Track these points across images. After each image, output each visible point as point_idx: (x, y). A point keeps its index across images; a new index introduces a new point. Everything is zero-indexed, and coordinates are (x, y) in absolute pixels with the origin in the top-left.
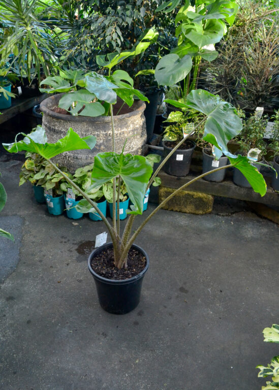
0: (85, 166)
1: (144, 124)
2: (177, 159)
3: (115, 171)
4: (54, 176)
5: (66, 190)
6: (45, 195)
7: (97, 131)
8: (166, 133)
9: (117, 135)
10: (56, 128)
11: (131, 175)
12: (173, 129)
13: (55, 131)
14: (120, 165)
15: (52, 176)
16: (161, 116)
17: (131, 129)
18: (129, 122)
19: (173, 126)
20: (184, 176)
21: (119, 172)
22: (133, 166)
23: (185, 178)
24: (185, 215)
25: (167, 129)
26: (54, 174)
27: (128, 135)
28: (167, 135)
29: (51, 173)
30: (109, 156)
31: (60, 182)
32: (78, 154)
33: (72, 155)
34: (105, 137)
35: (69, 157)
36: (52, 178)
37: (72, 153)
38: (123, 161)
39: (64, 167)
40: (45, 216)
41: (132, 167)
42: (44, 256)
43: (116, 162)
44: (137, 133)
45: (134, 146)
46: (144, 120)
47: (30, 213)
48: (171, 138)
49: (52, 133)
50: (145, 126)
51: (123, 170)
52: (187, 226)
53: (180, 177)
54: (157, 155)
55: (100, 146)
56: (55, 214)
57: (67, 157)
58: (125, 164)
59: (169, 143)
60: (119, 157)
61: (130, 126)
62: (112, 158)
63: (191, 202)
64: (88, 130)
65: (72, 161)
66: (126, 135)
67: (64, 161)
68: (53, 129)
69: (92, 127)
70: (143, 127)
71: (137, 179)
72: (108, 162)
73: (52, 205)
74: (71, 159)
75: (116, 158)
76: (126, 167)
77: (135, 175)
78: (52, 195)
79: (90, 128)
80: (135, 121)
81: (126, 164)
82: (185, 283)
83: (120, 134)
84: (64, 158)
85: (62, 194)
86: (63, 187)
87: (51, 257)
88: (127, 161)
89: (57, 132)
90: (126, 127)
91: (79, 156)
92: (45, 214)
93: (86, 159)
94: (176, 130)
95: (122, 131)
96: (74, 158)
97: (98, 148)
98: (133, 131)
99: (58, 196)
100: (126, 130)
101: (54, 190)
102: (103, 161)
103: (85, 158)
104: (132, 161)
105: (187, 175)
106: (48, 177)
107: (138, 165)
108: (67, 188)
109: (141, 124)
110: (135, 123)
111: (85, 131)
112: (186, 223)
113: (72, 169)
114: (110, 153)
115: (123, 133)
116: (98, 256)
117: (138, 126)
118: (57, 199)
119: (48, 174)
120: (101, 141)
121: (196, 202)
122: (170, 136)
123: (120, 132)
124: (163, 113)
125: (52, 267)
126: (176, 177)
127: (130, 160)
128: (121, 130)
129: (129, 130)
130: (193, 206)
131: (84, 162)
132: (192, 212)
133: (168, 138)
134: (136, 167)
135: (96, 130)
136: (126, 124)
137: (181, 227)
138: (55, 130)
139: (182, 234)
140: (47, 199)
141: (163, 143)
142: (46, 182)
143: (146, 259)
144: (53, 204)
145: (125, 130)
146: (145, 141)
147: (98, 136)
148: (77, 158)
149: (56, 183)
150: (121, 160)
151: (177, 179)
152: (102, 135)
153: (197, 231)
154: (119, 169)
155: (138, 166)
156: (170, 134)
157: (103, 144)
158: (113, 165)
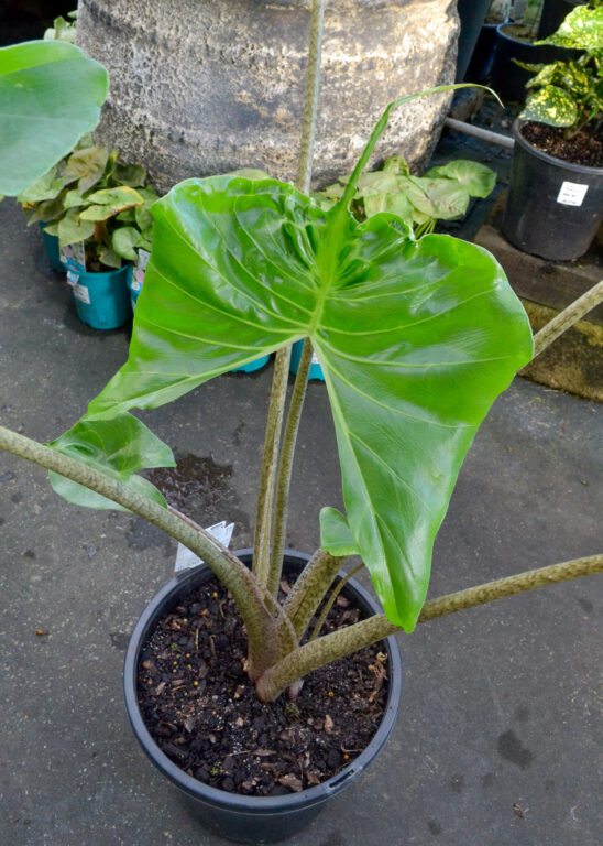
0: (208, 174)
1: (452, 40)
2: (561, 199)
3: (284, 307)
4: (94, 198)
5: (131, 255)
6: (63, 259)
7: (269, 46)
8: (537, 89)
9: (345, 69)
10: (115, 13)
11: (379, 359)
12: (569, 79)
13: (109, 24)
14: (320, 278)
15: (85, 195)
16: (494, 29)
17: (404, 55)
18: (401, 26)
19: (567, 66)
20: (567, 262)
21: (305, 318)
22: (406, 301)
23: (575, 271)
24: (544, 395)
25: (545, 73)
26: (95, 189)
27: (387, 76)
28: (542, 97)
29: (85, 184)
30: (257, 205)
31: (113, 223)
32: (186, 125)
33: (164, 125)
34: (296, 74)
35: (152, 134)
36: (86, 203)
37: (164, 118)
38: (342, 255)
39: (136, 168)
40: (61, 326)
41: (398, 311)
42: (16, 498)
43: (298, 257)
44: (423, 73)
45: (403, 123)
46: (454, 25)
47: (17, 306)
48: (553, 112)
49: (100, 30)
50: (454, 50)
51: (334, 315)
52: (545, 442)
53: (555, 262)
54: (484, 168)
55: (273, 106)
56: (95, 325)
57: (148, 131)
58: (353, 279)
59: (536, 130)
60: (316, 224)
61: (400, 40)
62: (273, 227)
63: (575, 355)
64: (234, 34)
65: (163, 151)
66: (380, 75)
67: (138, 147)
68: (103, 13)
69: (250, 26)
70: (447, 55)
71: (417, 390)
72: (245, 242)
73: (84, 294)
74: (161, 142)
75: (300, 226)
76: (353, 301)
77: (408, 365)
78: (83, 263)
79: (241, 29)
80: (425, 23)
81: (360, 280)
82: (522, 714)
83: (359, 68)
84: (135, 135)
85: (118, 266)
86: (123, 242)
87: (37, 509)
88: (367, 262)
89: (118, 30)
90: (385, 45)
91: (192, 135)
92: (65, 322)
93: (216, 149)
94: (576, 83)
95: (369, 55)
96: (170, 137)
97: (264, 112)
98: (411, 61)
99: (104, 269)
100: (384, 55)
101: (91, 247)
102: (210, 232)
103: (211, 145)
104: (401, 265)
105: (581, 261)
106: (72, 199)
107: (441, 296)
108: (136, 249)
109: (445, 41)
110: (424, 32)
111: (222, 39)
112: (543, 429)
113: (165, 178)
114: (264, 186)
115: (371, 65)
116: (182, 609)
117: (430, 47)
118: (102, 281)
119: (73, 186)
120: (281, 88)
121: (593, 358)
122: (551, 105)
123: (358, 59)
124: (502, 21)
125: (30, 554)
126: (541, 263)
127: (387, 259)
128: (364, 51)
129: (396, 56)
130: (579, 372)
131: (210, 159)
132: (571, 387)
133: (544, 113)
134: (425, 313)
135: (265, 37)
136: (390, 29)
137: (525, 440)
138: (109, 18)
139: (526, 476)
140: (69, 275)
141: (517, 127)
142: (63, 216)
143: (387, 665)
144: (89, 291)
145: (379, 53)
146: (444, 107)
147: (270, 63)
148: (181, 141)
149: (98, 224)
150: (330, 249)
151: (542, 270)
152: (285, 63)
153: (579, 466)
154: (310, 302)
155: (437, 309)
156: (553, 95)
157: (286, 97)
158: (272, 273)
